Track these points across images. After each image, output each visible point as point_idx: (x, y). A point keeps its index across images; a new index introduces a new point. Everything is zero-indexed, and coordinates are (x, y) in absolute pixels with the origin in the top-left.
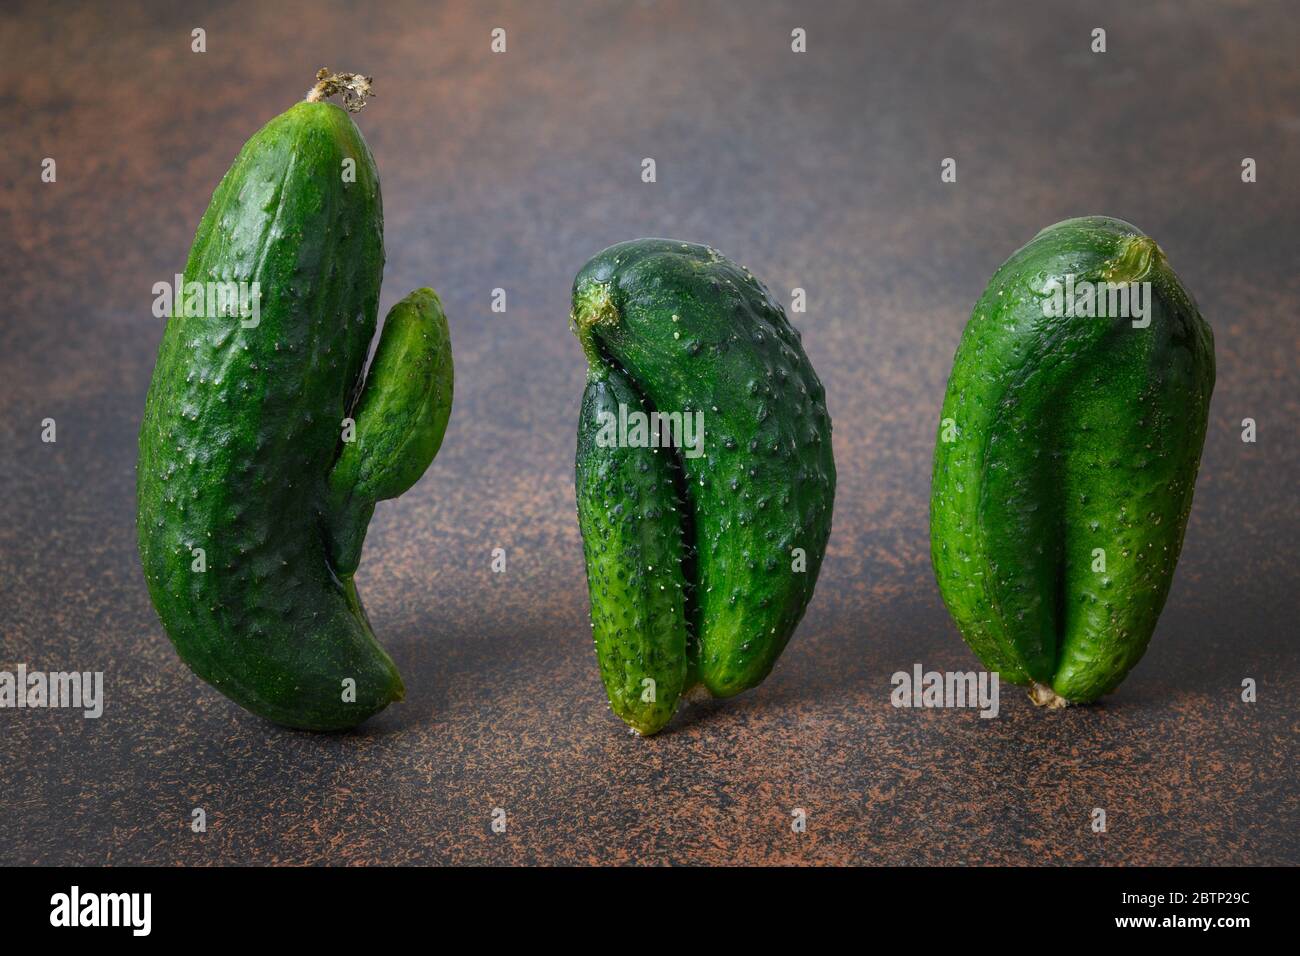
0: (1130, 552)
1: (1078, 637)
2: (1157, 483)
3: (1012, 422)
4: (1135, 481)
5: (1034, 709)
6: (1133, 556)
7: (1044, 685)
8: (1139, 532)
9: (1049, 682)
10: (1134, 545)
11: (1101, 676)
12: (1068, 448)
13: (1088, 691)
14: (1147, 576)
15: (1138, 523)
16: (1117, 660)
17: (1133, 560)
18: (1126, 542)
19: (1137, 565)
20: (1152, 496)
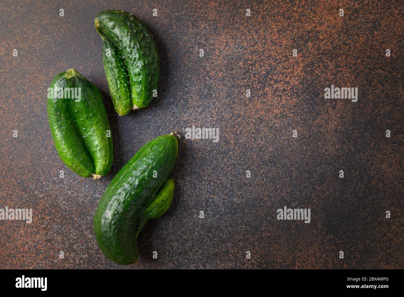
0: (98, 136)
1: (96, 160)
2: (97, 119)
3: (61, 117)
4: (92, 120)
5: (95, 180)
6: (99, 137)
7: (94, 174)
8: (98, 131)
9: (95, 173)
10: (99, 134)
11: (104, 166)
12: (76, 119)
13: (103, 170)
14: (104, 140)
15: (97, 129)
16: (106, 161)
17: (100, 138)
18: (97, 134)
19: (101, 138)
20: (97, 123)
